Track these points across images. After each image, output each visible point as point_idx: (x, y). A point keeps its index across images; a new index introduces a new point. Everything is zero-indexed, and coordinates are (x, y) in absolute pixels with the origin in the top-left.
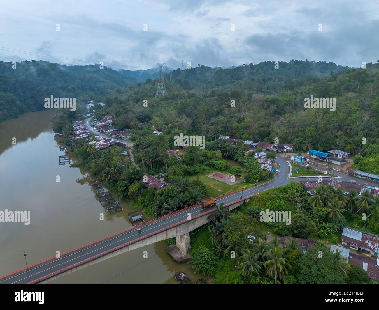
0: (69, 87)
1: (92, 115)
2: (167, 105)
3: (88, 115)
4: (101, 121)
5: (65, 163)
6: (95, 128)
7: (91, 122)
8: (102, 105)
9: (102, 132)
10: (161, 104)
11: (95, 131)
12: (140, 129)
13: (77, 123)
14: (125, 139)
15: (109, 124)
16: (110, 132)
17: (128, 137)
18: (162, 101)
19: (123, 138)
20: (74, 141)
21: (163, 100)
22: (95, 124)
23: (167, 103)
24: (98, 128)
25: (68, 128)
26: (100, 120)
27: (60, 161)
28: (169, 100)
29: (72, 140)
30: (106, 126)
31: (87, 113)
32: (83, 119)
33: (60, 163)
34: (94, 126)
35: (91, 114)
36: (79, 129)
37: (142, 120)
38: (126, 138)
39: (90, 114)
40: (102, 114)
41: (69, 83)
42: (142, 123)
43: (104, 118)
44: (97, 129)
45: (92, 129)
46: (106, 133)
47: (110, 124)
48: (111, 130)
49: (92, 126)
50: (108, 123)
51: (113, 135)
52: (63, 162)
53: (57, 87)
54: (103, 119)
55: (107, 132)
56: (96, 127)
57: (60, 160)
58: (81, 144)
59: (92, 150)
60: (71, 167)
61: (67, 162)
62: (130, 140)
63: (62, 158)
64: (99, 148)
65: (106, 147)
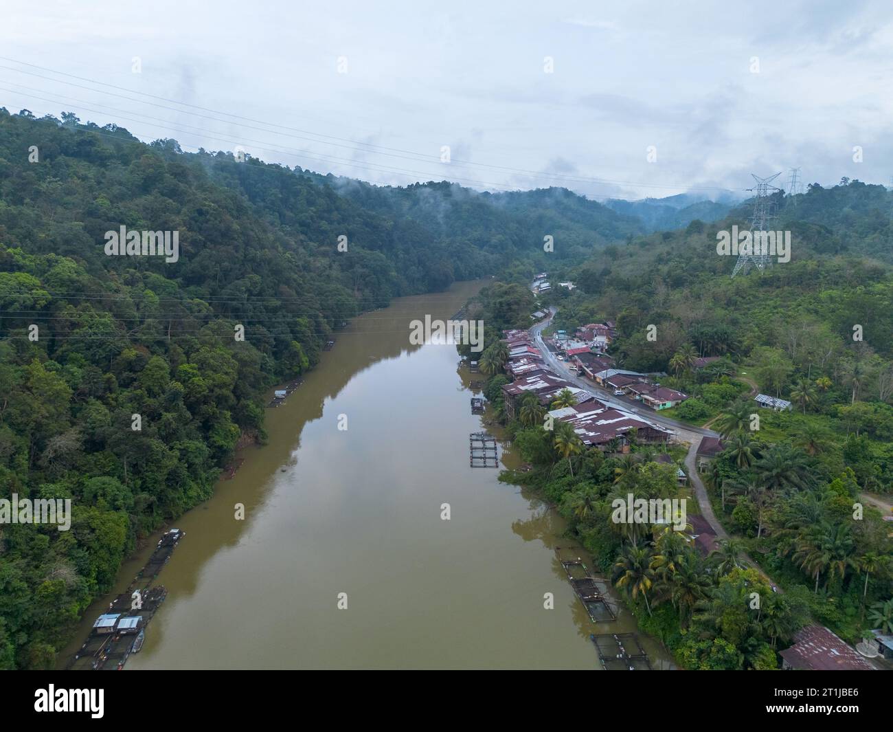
0: (494, 241)
1: (546, 316)
2: (778, 303)
3: (540, 314)
4: (575, 337)
5: (485, 462)
6: (560, 358)
7: (546, 335)
8: (570, 288)
9: (583, 373)
10: (755, 296)
11: (564, 368)
12: (704, 379)
13: (513, 335)
14: (655, 408)
15: (599, 349)
16: (609, 379)
17: (669, 404)
18: (761, 290)
19: (653, 404)
20: (512, 396)
21: (762, 286)
22: (562, 345)
23: (777, 296)
24: (570, 358)
25: (496, 352)
26: (573, 334)
27: (471, 453)
28: (786, 288)
29: (505, 392)
30: (592, 354)
31: (537, 309)
32: (527, 325)
33: (472, 458)
34: (560, 352)
35: (545, 310)
36: (522, 358)
37: (705, 349)
38: (661, 407)
39: (543, 312)
40: (578, 316)
41: (493, 230)
42: (707, 361)
43: (584, 329)
44: (567, 361)
45: (551, 358)
46: (595, 378)
47: (602, 350)
48: (612, 373)
49: (552, 348)
50: (597, 347)
51: (618, 389)
52: (481, 458)
53: (469, 240)
54: (580, 331)
55: (600, 376)
56: (563, 354)
57: (472, 448)
58: (532, 411)
59: (571, 446)
60: (501, 479)
61: (490, 458)
62: (676, 416)
63: (477, 440)
64: (587, 437)
65: (611, 440)
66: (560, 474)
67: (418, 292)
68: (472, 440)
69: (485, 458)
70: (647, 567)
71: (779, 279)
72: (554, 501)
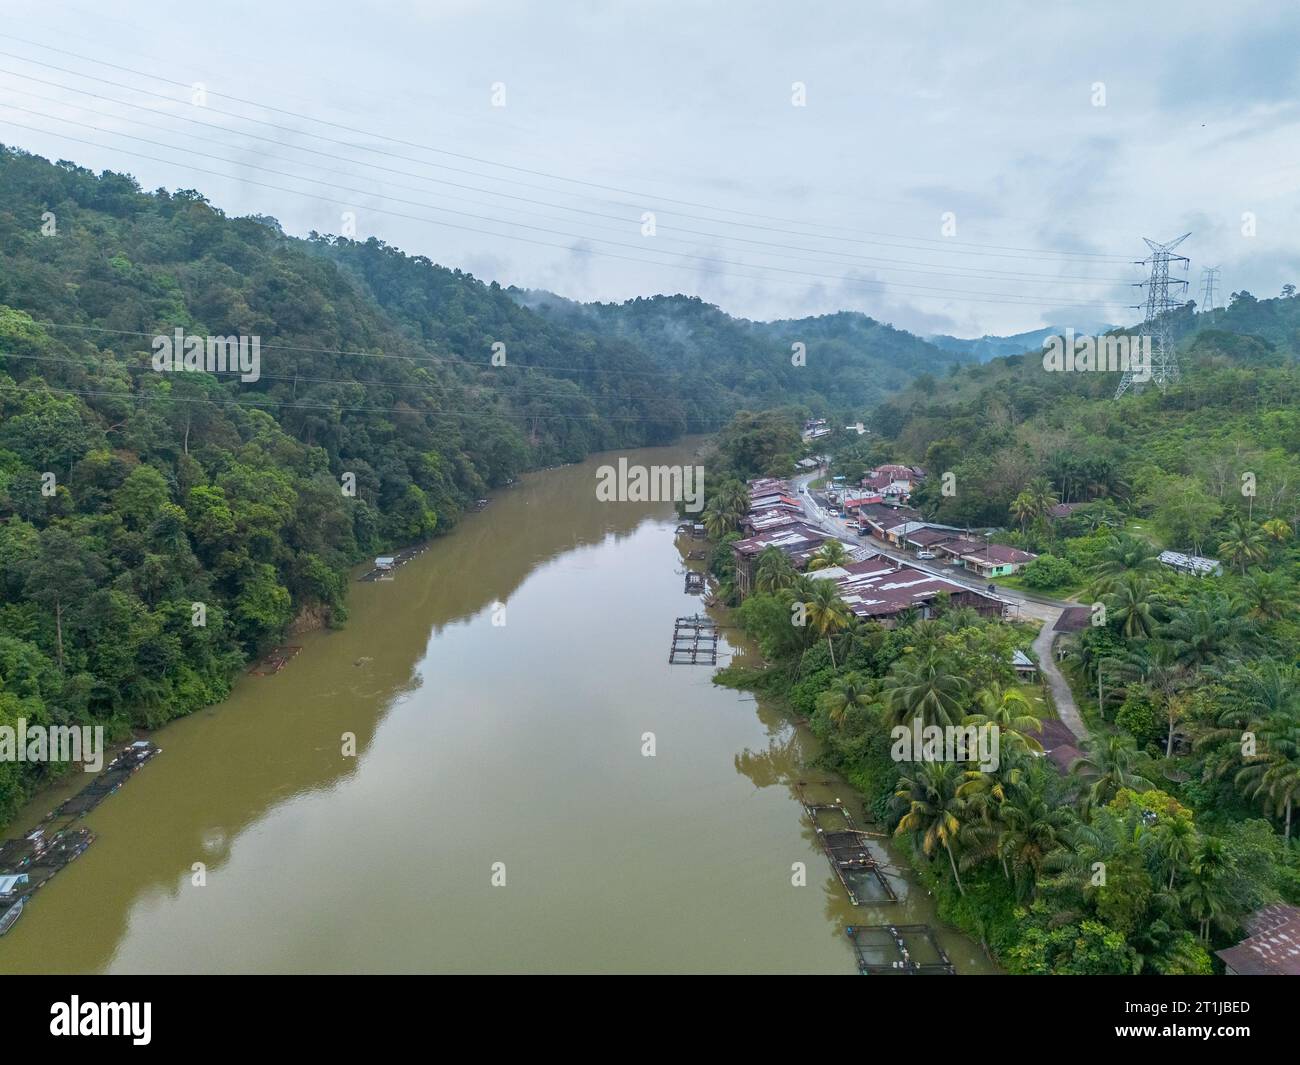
0: (750, 378)
1: (819, 464)
2: (1192, 431)
3: (808, 462)
4: (860, 486)
5: (694, 657)
6: (834, 513)
7: (818, 485)
8: (861, 433)
9: (868, 531)
10: (1153, 424)
11: (836, 526)
12: (1068, 531)
13: (762, 485)
14: (985, 574)
15: (897, 499)
16: (909, 535)
17: (1009, 569)
18: (1163, 413)
19: (980, 568)
20: (747, 556)
21: (1165, 408)
22: (837, 496)
23: (1190, 421)
24: (849, 513)
26: (856, 480)
27: (674, 644)
28: (1205, 409)
29: (735, 552)
30: (885, 505)
31: (805, 455)
32: (789, 473)
33: (674, 650)
34: (830, 504)
35: (818, 458)
36: (772, 509)
37: (1071, 492)
38: (995, 573)
39: (814, 459)
40: (867, 456)
41: (750, 362)
42: (1073, 507)
43: (874, 475)
44: (844, 517)
45: (819, 513)
46: (887, 535)
47: (901, 500)
48: (913, 526)
49: (821, 502)
50: (893, 495)
51: (925, 548)
52: (689, 651)
53: (714, 376)
54: (868, 476)
55: (895, 532)
56: (838, 508)
57: (676, 638)
58: (775, 574)
59: (830, 613)
60: (716, 681)
61: (704, 651)
62: (1021, 584)
63: (686, 627)
64: (860, 606)
65: (903, 610)
66: (814, 667)
67: (631, 445)
68: (678, 627)
69: (695, 651)
70: (952, 796)
71: (1192, 397)
72: (802, 713)
